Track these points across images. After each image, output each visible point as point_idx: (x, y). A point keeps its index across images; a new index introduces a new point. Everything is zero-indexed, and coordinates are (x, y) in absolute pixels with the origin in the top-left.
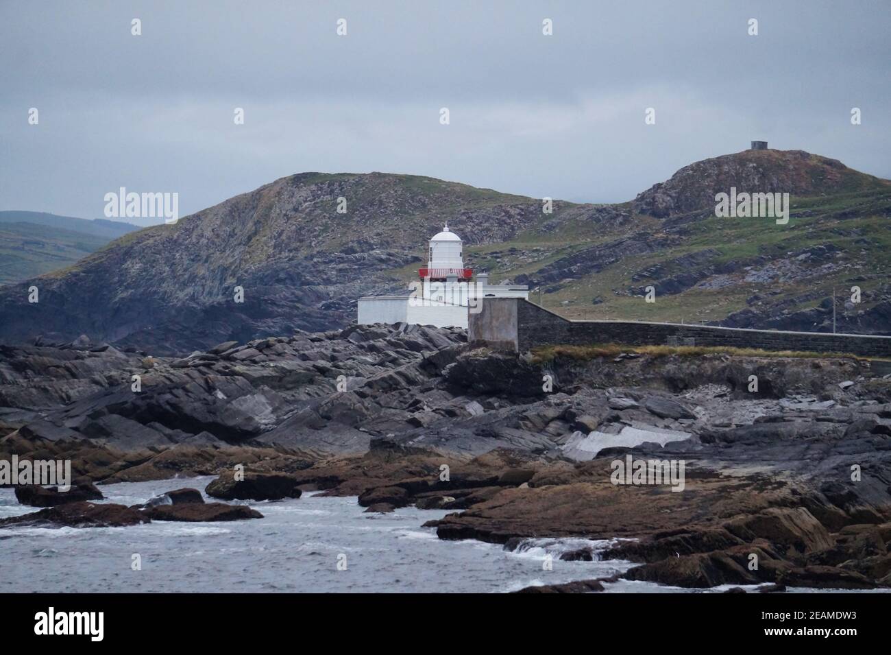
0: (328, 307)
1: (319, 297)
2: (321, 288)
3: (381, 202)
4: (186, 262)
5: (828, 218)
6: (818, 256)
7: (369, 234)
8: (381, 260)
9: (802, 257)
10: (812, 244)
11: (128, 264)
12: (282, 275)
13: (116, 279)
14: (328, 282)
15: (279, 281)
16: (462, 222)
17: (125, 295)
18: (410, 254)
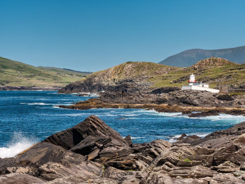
0: (138, 86)
1: (136, 84)
2: (136, 82)
3: (145, 67)
4: (106, 78)
5: (228, 70)
6: (228, 77)
7: (143, 73)
8: (146, 78)
9: (225, 77)
10: (227, 75)
11: (95, 78)
12: (128, 80)
13: (93, 81)
14: (137, 82)
15: (128, 81)
16: (160, 71)
17: (95, 84)
18: (152, 76)
